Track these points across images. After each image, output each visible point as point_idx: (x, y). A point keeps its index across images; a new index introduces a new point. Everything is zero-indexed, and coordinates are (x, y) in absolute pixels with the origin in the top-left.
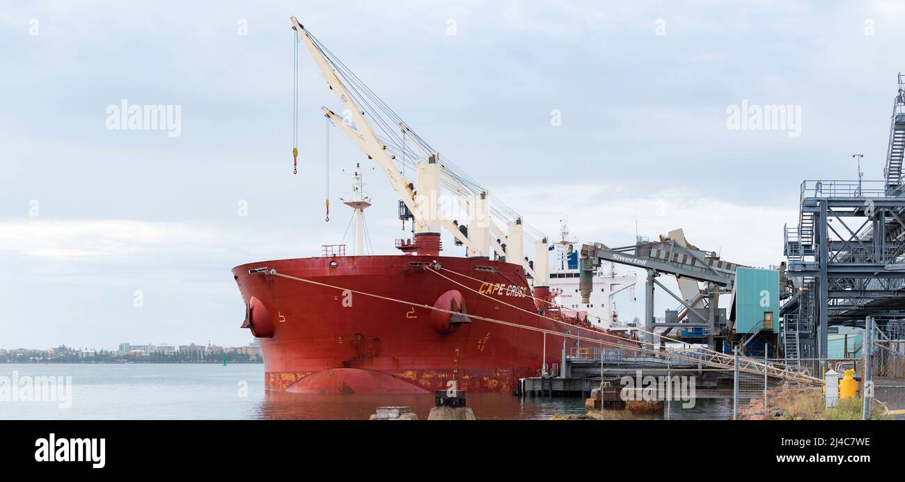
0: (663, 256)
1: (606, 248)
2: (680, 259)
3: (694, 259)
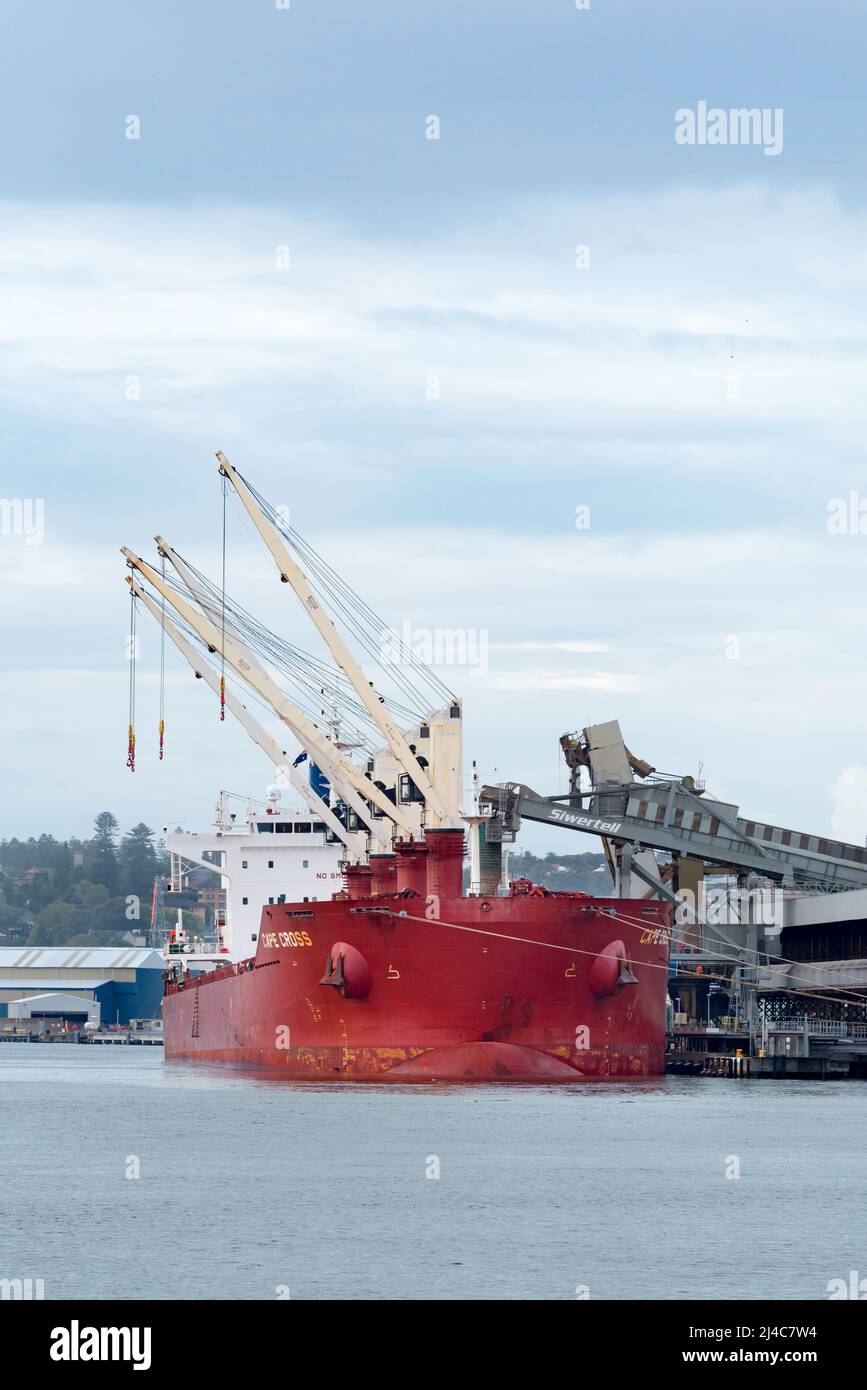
0: (652, 813)
2: (687, 822)
3: (716, 822)
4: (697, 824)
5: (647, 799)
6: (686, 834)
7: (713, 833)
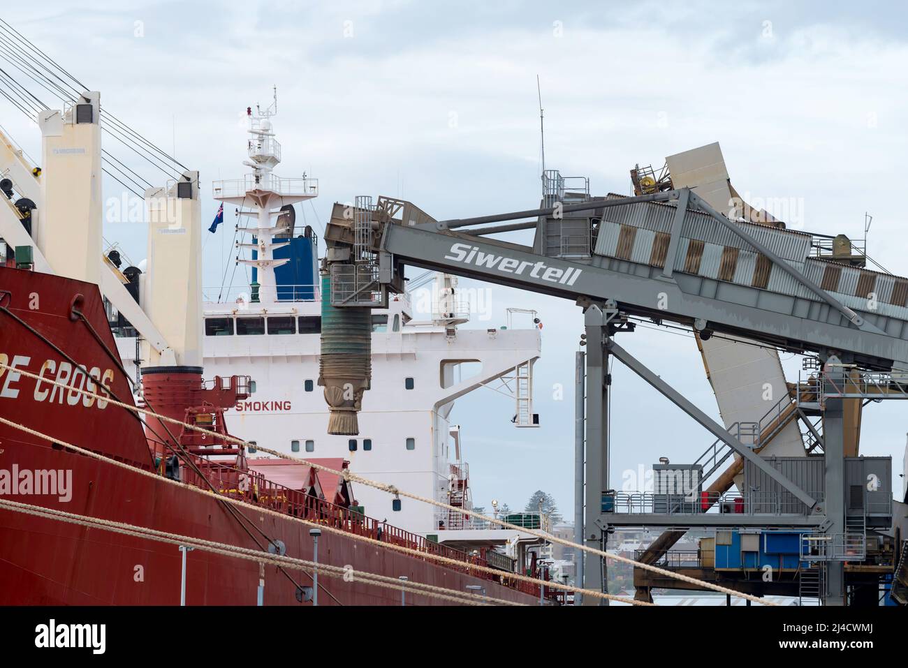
0: (643, 250)
1: (423, 217)
2: (710, 265)
3: (766, 264)
4: (729, 268)
5: (632, 222)
6: (709, 288)
7: (760, 285)
